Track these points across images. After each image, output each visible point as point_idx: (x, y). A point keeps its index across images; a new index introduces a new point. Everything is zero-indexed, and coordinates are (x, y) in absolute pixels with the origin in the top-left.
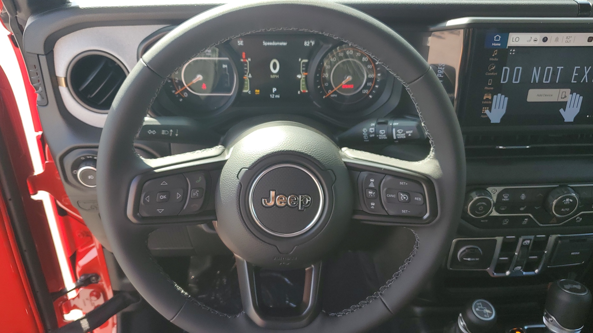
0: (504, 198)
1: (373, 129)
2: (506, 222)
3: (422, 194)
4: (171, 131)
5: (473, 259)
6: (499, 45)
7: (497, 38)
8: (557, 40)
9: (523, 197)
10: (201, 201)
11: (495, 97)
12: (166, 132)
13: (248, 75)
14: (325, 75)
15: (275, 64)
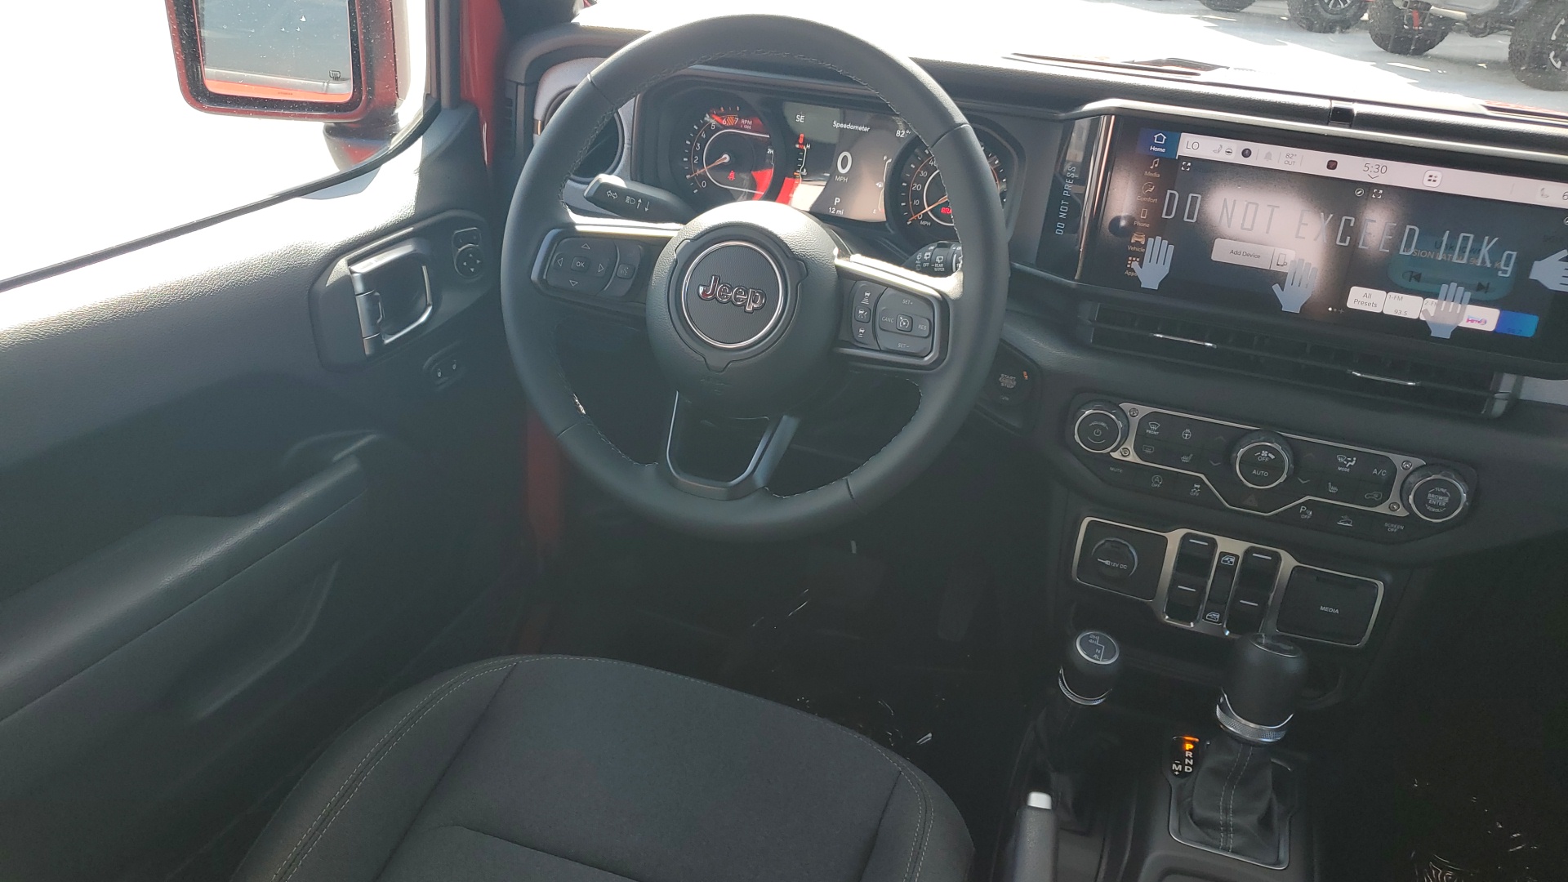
0: (1150, 429)
1: (929, 254)
2: (1157, 483)
3: (929, 321)
4: (640, 201)
5: (1115, 565)
6: (1163, 150)
7: (1160, 139)
8: (1268, 156)
9: (1187, 434)
10: (630, 283)
11: (1151, 240)
12: (632, 201)
13: (803, 170)
14: (917, 187)
15: (845, 159)
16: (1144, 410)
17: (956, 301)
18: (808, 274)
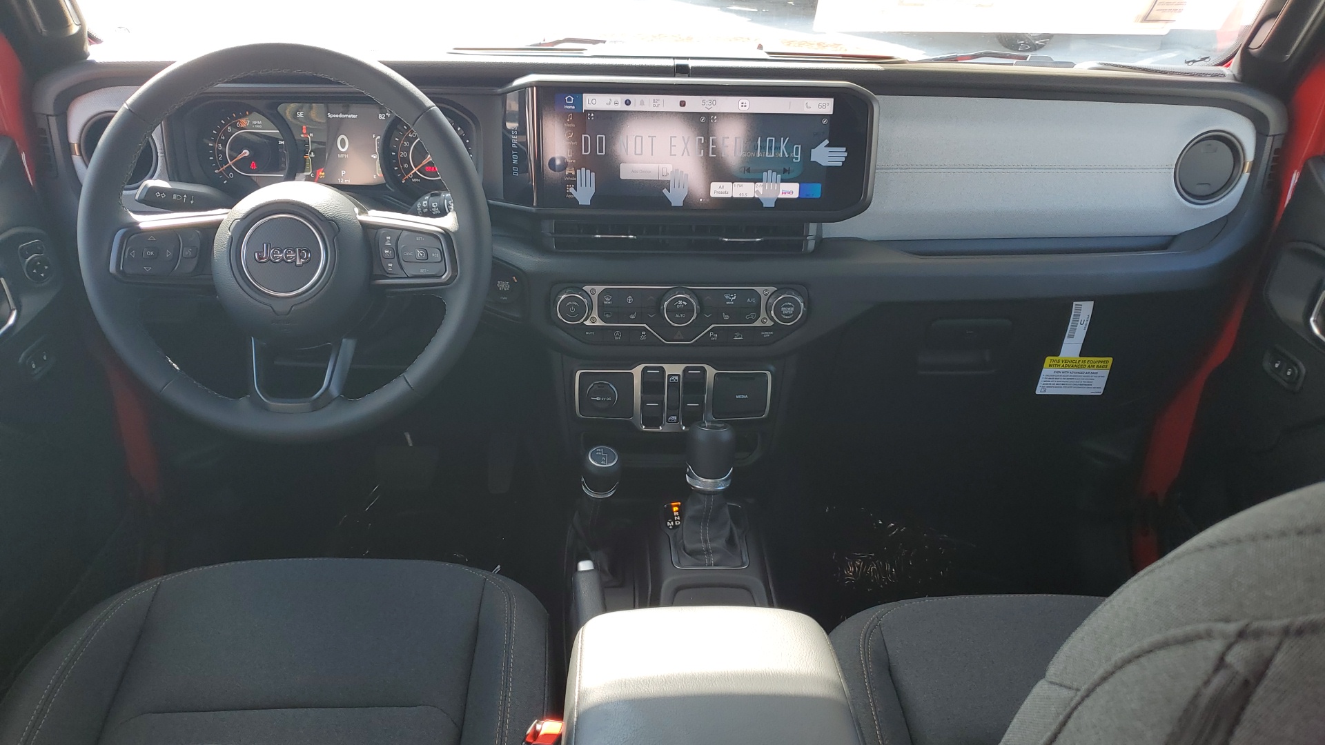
0: (606, 301)
1: (426, 202)
2: (617, 336)
3: (440, 250)
4: (185, 196)
5: (603, 399)
6: (574, 107)
7: (569, 99)
8: (642, 103)
9: (630, 300)
10: (195, 261)
11: (578, 171)
12: (179, 197)
13: (310, 154)
14: (403, 154)
15: (343, 140)
16: (599, 289)
17: (455, 233)
18: (339, 231)
